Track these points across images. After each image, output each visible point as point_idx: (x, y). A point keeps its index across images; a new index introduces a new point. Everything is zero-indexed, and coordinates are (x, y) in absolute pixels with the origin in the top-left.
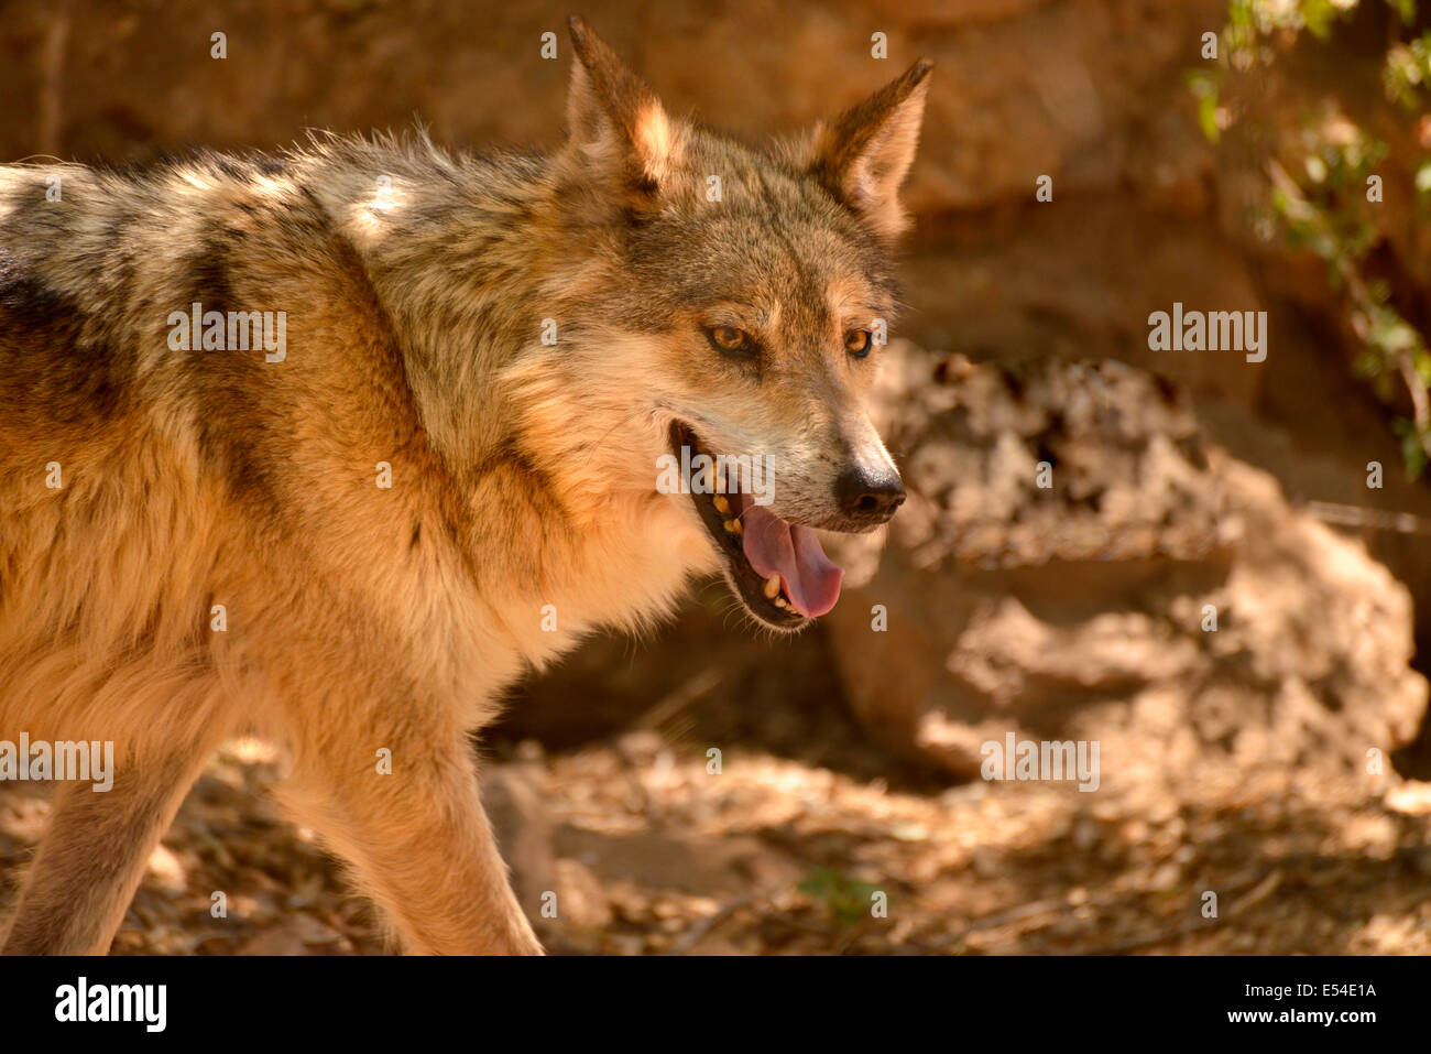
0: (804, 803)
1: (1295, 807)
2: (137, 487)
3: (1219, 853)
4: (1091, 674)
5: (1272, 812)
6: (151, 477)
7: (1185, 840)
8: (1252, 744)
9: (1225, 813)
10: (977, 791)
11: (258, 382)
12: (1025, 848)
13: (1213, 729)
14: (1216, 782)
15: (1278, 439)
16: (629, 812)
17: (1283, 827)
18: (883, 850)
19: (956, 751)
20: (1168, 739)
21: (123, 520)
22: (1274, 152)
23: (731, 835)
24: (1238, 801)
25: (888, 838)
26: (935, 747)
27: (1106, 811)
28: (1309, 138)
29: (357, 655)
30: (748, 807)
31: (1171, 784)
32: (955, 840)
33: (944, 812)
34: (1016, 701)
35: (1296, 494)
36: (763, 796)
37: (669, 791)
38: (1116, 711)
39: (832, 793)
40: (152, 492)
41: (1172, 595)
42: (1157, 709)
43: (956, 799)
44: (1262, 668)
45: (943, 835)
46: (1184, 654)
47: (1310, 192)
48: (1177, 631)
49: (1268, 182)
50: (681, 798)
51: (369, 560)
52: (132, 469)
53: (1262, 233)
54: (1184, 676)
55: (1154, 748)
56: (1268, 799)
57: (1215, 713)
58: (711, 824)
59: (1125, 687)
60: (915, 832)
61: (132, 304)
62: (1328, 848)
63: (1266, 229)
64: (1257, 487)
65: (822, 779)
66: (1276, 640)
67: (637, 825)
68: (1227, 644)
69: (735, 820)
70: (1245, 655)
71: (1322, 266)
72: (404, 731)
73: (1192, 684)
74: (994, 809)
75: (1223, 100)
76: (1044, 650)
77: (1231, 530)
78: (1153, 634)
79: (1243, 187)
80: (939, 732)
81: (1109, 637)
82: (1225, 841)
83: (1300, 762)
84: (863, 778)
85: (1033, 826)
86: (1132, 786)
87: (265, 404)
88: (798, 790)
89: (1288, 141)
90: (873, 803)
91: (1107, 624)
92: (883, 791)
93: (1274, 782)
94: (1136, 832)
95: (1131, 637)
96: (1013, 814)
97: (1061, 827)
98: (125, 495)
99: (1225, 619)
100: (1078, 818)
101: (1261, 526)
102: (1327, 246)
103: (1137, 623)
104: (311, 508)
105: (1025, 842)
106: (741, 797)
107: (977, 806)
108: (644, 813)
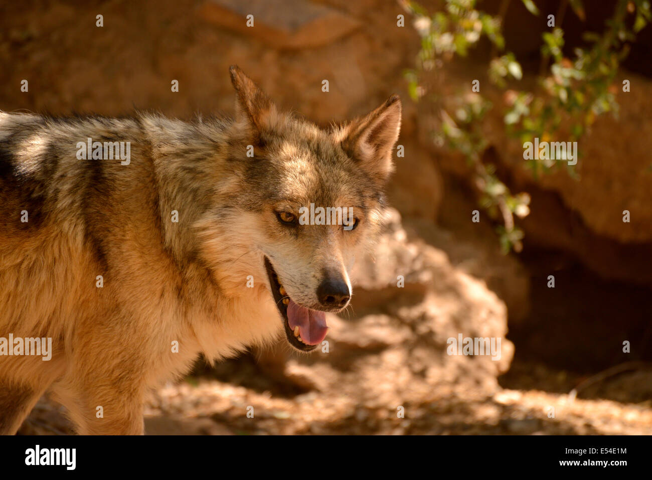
0: (233, 402)
1: (455, 401)
2: (50, 260)
3: (421, 423)
4: (363, 342)
5: (444, 404)
6: (57, 256)
7: (406, 417)
8: (435, 373)
9: (423, 405)
10: (312, 396)
11: (111, 211)
12: (335, 422)
13: (418, 367)
14: (419, 391)
15: (446, 236)
16: (152, 408)
17: (449, 411)
18: (270, 423)
19: (303, 378)
20: (397, 371)
21: (44, 276)
22: (444, 107)
23: (200, 417)
24: (429, 399)
25: (272, 418)
26: (293, 376)
27: (371, 404)
28: (459, 100)
29: (119, 339)
30: (207, 405)
31: (399, 392)
32: (302, 419)
33: (297, 405)
34: (330, 354)
35: (455, 260)
36: (214, 399)
37: (171, 398)
38: (373, 359)
39: (246, 397)
40: (57, 263)
41: (400, 306)
42: (393, 358)
43: (302, 400)
44: (438, 339)
45: (296, 416)
46: (405, 333)
47: (460, 125)
48: (401, 323)
49: (440, 121)
50: (177, 402)
51: (142, 299)
52: (49, 252)
53: (438, 142)
54: (405, 343)
55: (390, 375)
56: (442, 399)
57: (419, 360)
58: (191, 412)
59: (378, 348)
60: (284, 415)
61: (57, 175)
62: (469, 420)
63: (440, 141)
64: (437, 257)
65: (241, 391)
66: (446, 327)
67: (157, 413)
68: (423, 329)
69: (202, 410)
70: (431, 333)
71: (464, 158)
72: (125, 375)
73: (408, 346)
74: (320, 404)
75: (420, 83)
76: (343, 331)
77: (426, 277)
78: (391, 324)
79: (428, 122)
80: (295, 369)
81: (372, 326)
82: (423, 418)
83: (456, 382)
84: (260, 391)
85: (338, 412)
86: (382, 393)
87: (113, 221)
88: (231, 396)
89: (449, 102)
90: (266, 402)
91: (370, 320)
92: (270, 397)
93: (444, 391)
94: (383, 414)
95: (380, 325)
96: (328, 406)
97: (350, 412)
98: (45, 264)
99: (424, 318)
100: (357, 408)
101: (439, 274)
102: (466, 148)
103: (384, 319)
104: (123, 272)
105: (334, 419)
106: (204, 400)
107: (311, 403)
108: (160, 408)
